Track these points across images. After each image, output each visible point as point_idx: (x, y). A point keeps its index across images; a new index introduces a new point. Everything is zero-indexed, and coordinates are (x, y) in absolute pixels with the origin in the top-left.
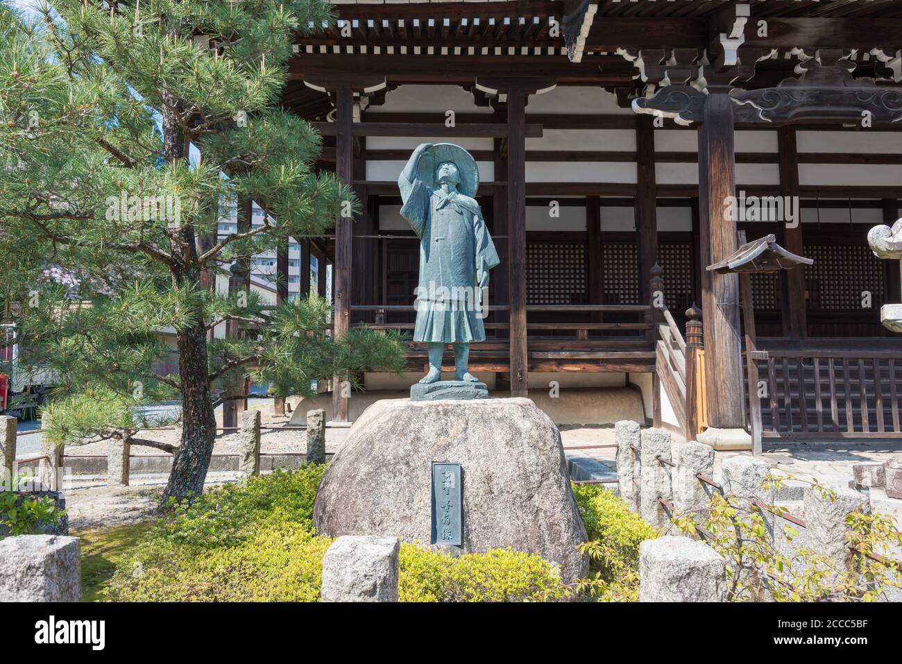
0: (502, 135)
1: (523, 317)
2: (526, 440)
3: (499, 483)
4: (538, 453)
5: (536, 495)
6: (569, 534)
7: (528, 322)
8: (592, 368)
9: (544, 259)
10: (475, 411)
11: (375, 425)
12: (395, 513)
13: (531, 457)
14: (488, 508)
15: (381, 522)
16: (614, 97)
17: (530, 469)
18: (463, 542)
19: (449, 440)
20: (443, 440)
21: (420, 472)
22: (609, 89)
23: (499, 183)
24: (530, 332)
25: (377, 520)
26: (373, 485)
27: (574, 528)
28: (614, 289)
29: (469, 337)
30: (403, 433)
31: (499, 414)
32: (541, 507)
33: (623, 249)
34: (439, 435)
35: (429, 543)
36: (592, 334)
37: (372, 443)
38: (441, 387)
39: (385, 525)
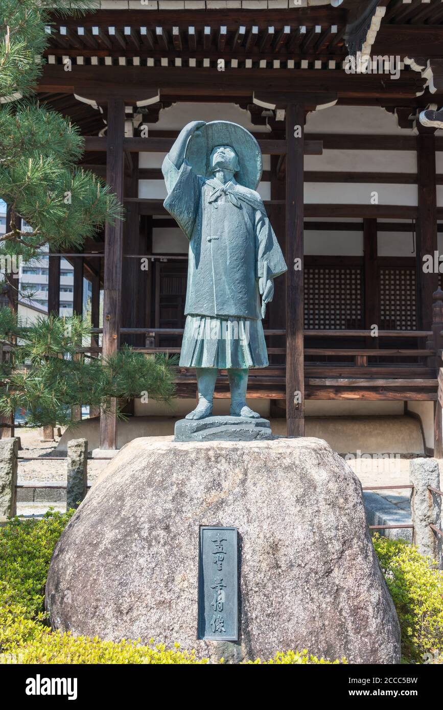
0: (279, 151)
1: (300, 342)
2: (322, 496)
3: (287, 553)
4: (337, 513)
5: (336, 570)
6: (379, 620)
7: (305, 347)
8: (372, 395)
9: (319, 284)
10: (256, 456)
11: (128, 473)
12: (149, 597)
13: (328, 519)
14: (274, 588)
15: (130, 609)
16: (395, 117)
17: (327, 534)
18: (239, 635)
19: (223, 495)
20: (214, 496)
21: (183, 540)
22: (391, 109)
23: (275, 202)
24: (307, 358)
25: (125, 606)
26: (120, 557)
27: (385, 611)
28: (390, 315)
29: (248, 362)
30: (162, 486)
31: (287, 461)
32: (342, 584)
33: (400, 275)
34: (209, 490)
35: (194, 638)
36: (372, 360)
37: (121, 498)
38: (212, 425)
39: (135, 613)
